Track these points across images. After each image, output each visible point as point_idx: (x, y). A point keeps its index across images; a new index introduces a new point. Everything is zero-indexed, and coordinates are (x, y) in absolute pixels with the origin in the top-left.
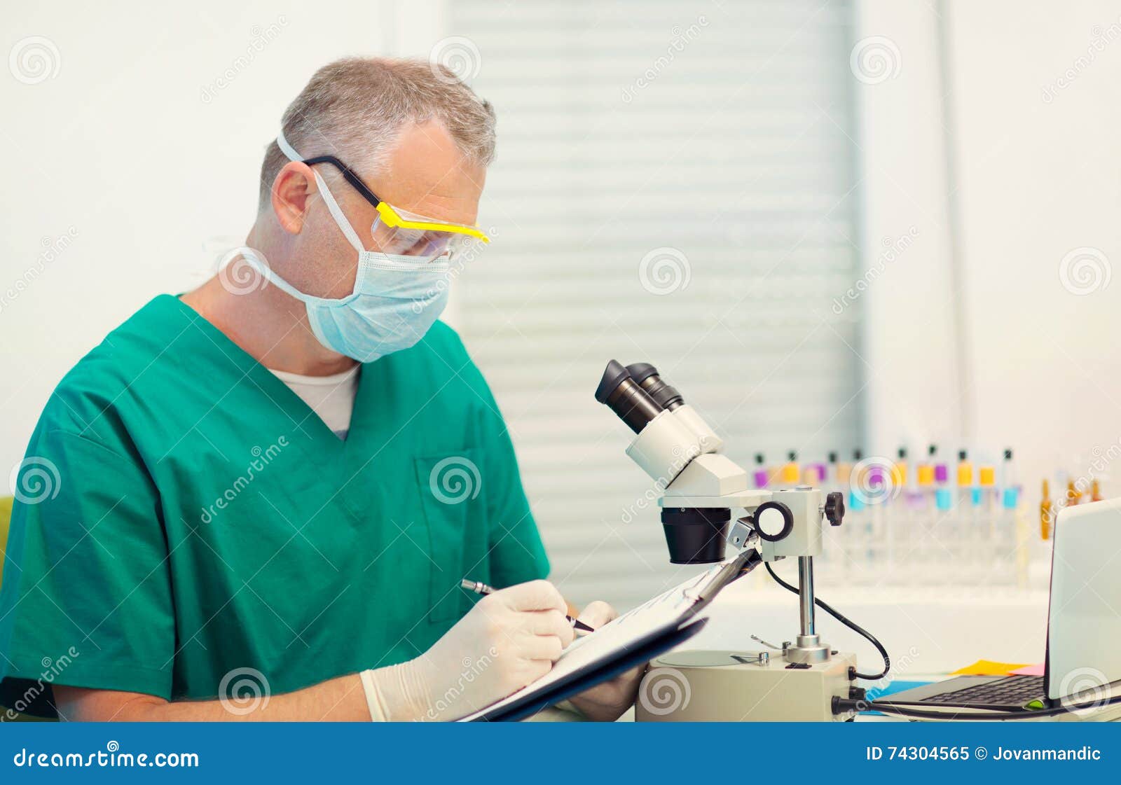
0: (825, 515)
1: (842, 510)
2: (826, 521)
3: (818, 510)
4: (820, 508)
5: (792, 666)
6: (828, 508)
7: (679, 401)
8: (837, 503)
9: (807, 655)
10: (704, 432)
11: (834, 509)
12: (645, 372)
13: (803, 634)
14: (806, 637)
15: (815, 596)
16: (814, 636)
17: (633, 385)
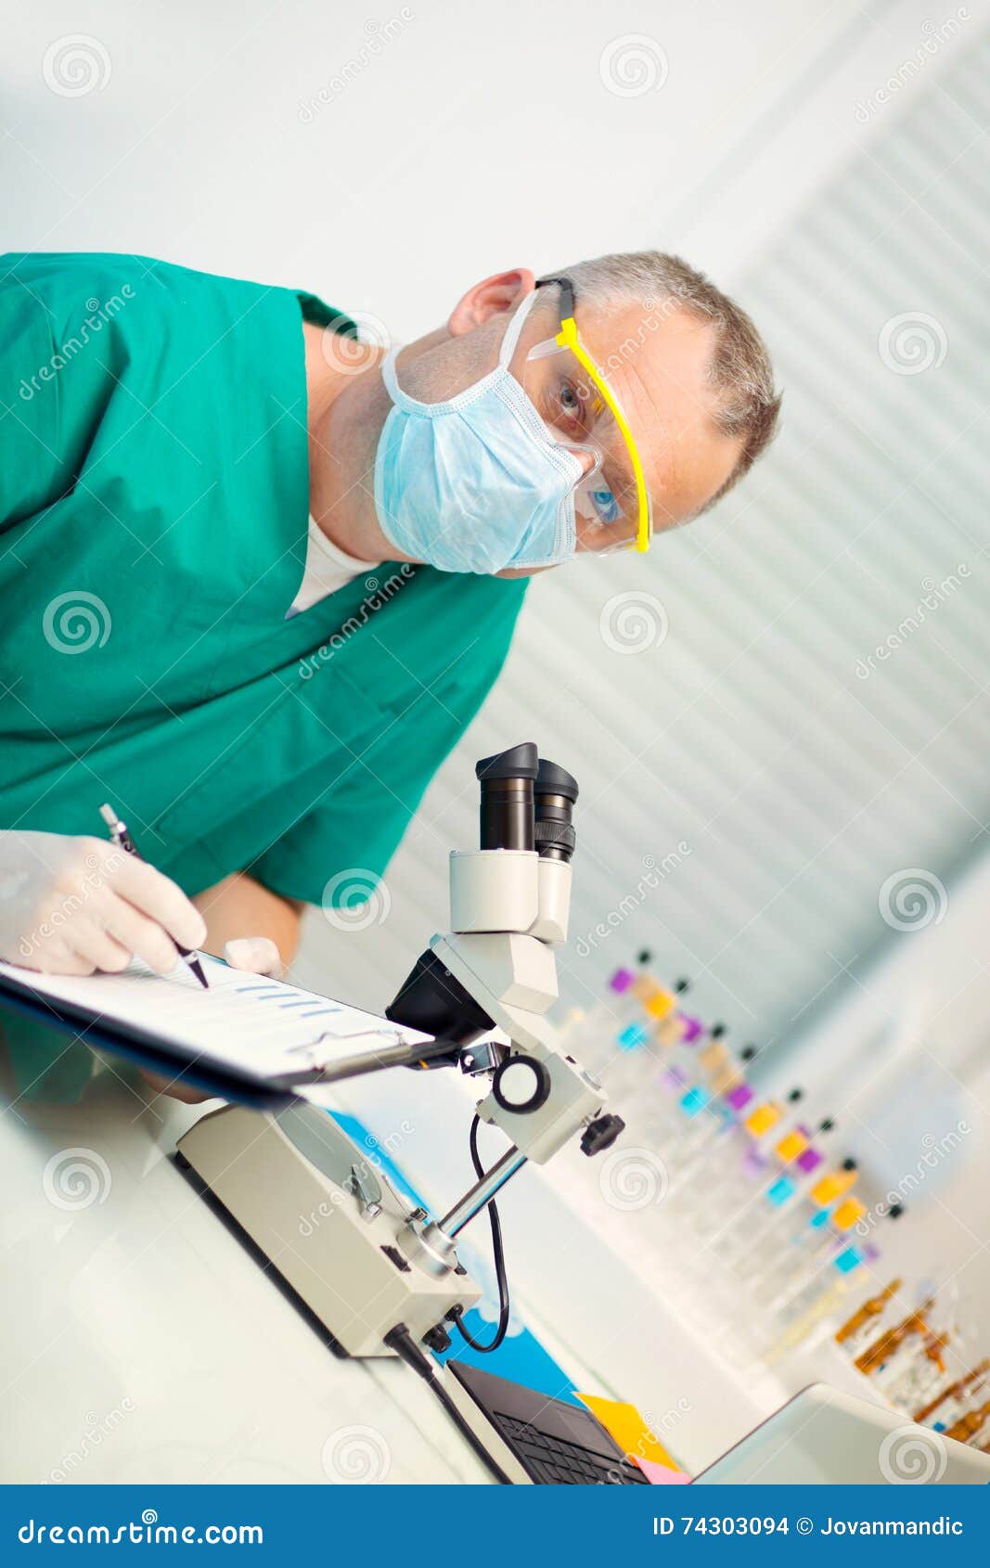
0: (585, 1130)
1: (606, 1143)
2: (577, 1140)
3: (583, 1117)
4: (587, 1118)
5: (390, 1252)
6: (593, 1129)
7: (566, 854)
8: (608, 1132)
9: (420, 1252)
10: (557, 912)
11: (600, 1134)
12: (561, 787)
13: (440, 1225)
14: (440, 1233)
15: (494, 1196)
16: (450, 1241)
17: (527, 792)
